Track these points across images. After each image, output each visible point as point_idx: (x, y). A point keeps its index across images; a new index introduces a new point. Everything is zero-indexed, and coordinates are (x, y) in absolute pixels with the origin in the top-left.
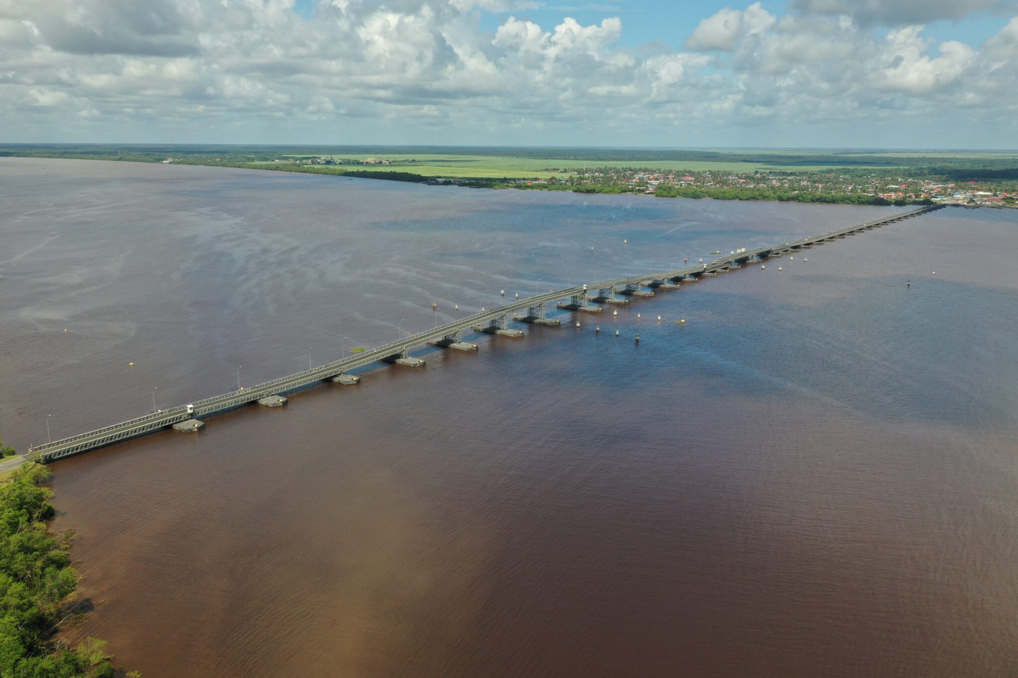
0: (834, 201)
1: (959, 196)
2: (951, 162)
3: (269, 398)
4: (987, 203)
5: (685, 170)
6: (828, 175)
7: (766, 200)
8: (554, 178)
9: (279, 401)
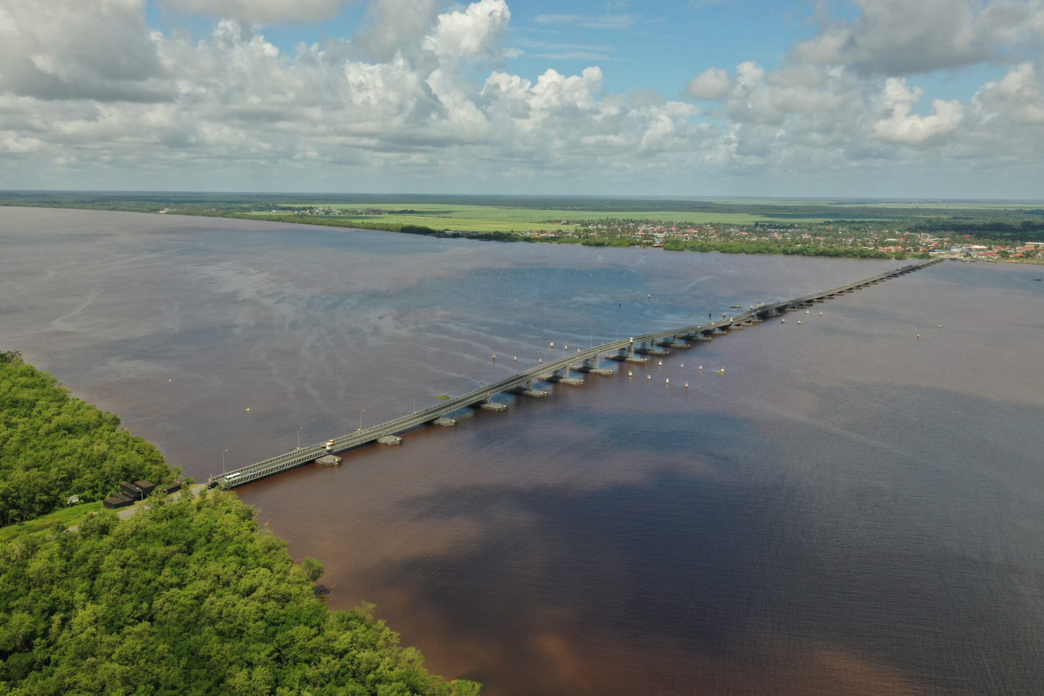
0: (837, 255)
1: (956, 250)
2: (945, 214)
3: (386, 437)
4: (983, 257)
5: (686, 222)
6: (827, 227)
7: (772, 254)
8: (560, 231)
9: (396, 440)
